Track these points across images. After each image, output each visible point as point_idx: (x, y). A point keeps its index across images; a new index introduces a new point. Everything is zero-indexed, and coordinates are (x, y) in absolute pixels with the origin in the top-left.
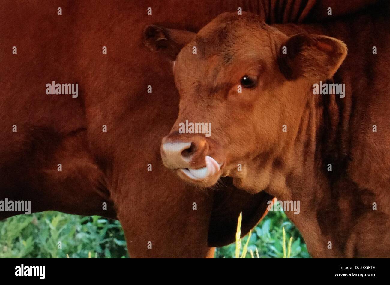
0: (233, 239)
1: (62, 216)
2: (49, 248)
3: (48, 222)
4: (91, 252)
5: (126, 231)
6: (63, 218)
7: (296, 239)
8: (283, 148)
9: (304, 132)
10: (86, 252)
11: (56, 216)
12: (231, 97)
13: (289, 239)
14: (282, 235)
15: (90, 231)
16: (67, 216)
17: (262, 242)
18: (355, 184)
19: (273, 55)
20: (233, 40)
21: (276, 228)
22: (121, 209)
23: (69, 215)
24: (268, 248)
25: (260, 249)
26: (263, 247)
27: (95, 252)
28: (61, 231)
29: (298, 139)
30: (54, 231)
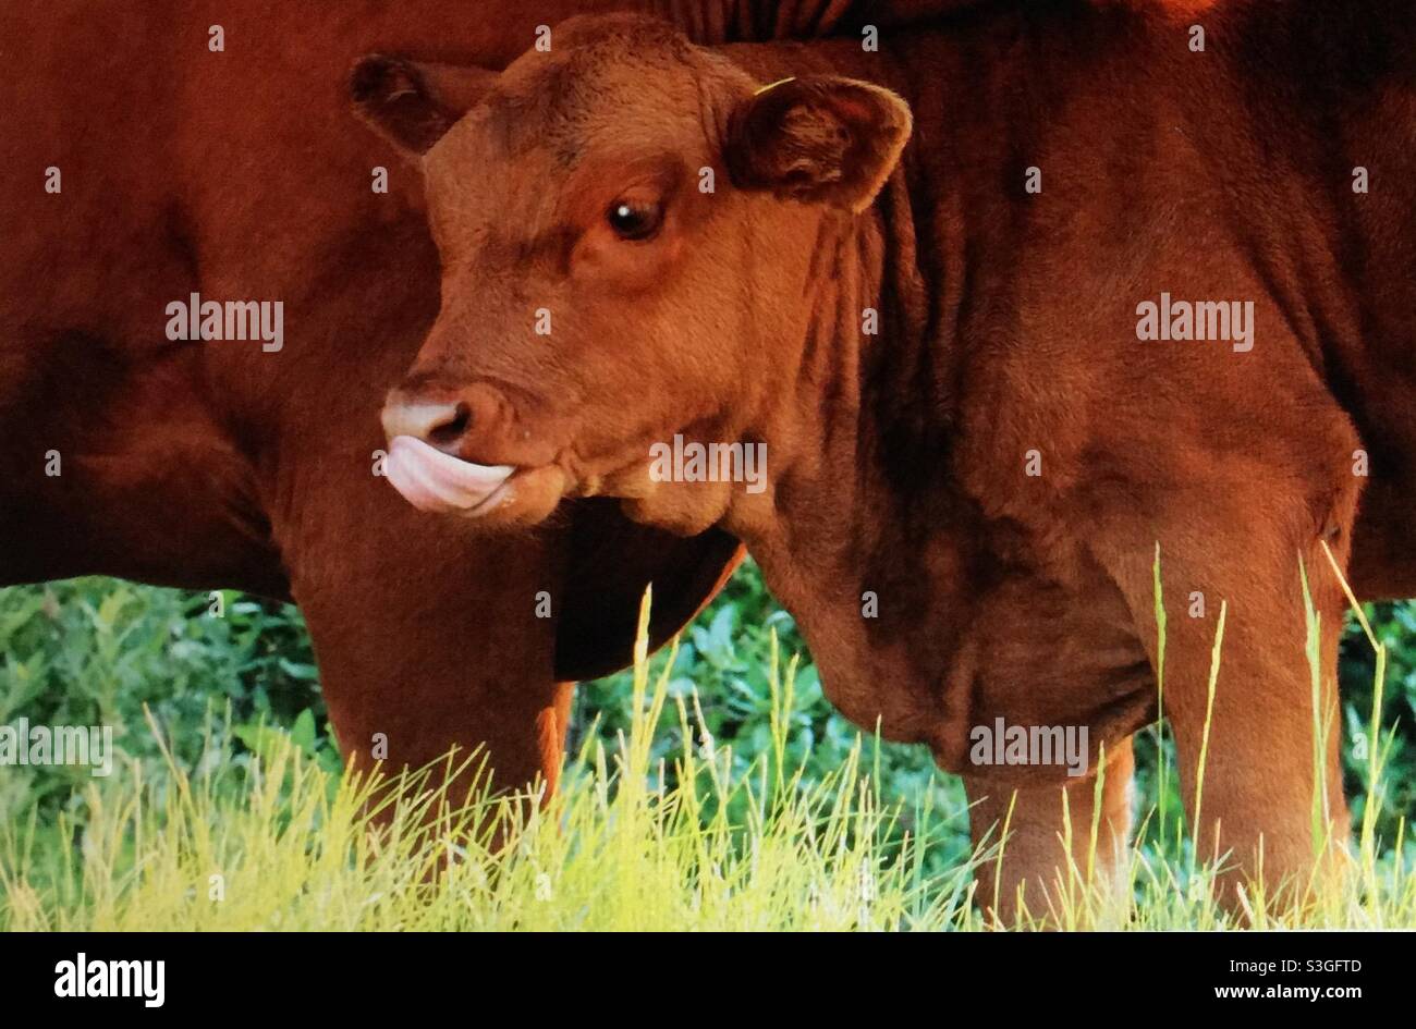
0: (625, 660)
1: (131, 591)
2: (91, 683)
3: (88, 609)
4: (214, 698)
5: (316, 635)
6: (130, 598)
7: (807, 660)
8: (763, 402)
9: (822, 357)
10: (198, 697)
11: (111, 593)
12: (581, 269)
13: (790, 661)
14: (767, 647)
15: (210, 636)
16: (146, 591)
17: (711, 669)
18: (975, 502)
19: (708, 140)
20: (587, 100)
21: (753, 630)
22: (302, 571)
23: (150, 589)
24: (726, 685)
25: (704, 689)
26: (714, 682)
27: (226, 695)
28: (126, 634)
29: (805, 373)
30: (106, 636)
